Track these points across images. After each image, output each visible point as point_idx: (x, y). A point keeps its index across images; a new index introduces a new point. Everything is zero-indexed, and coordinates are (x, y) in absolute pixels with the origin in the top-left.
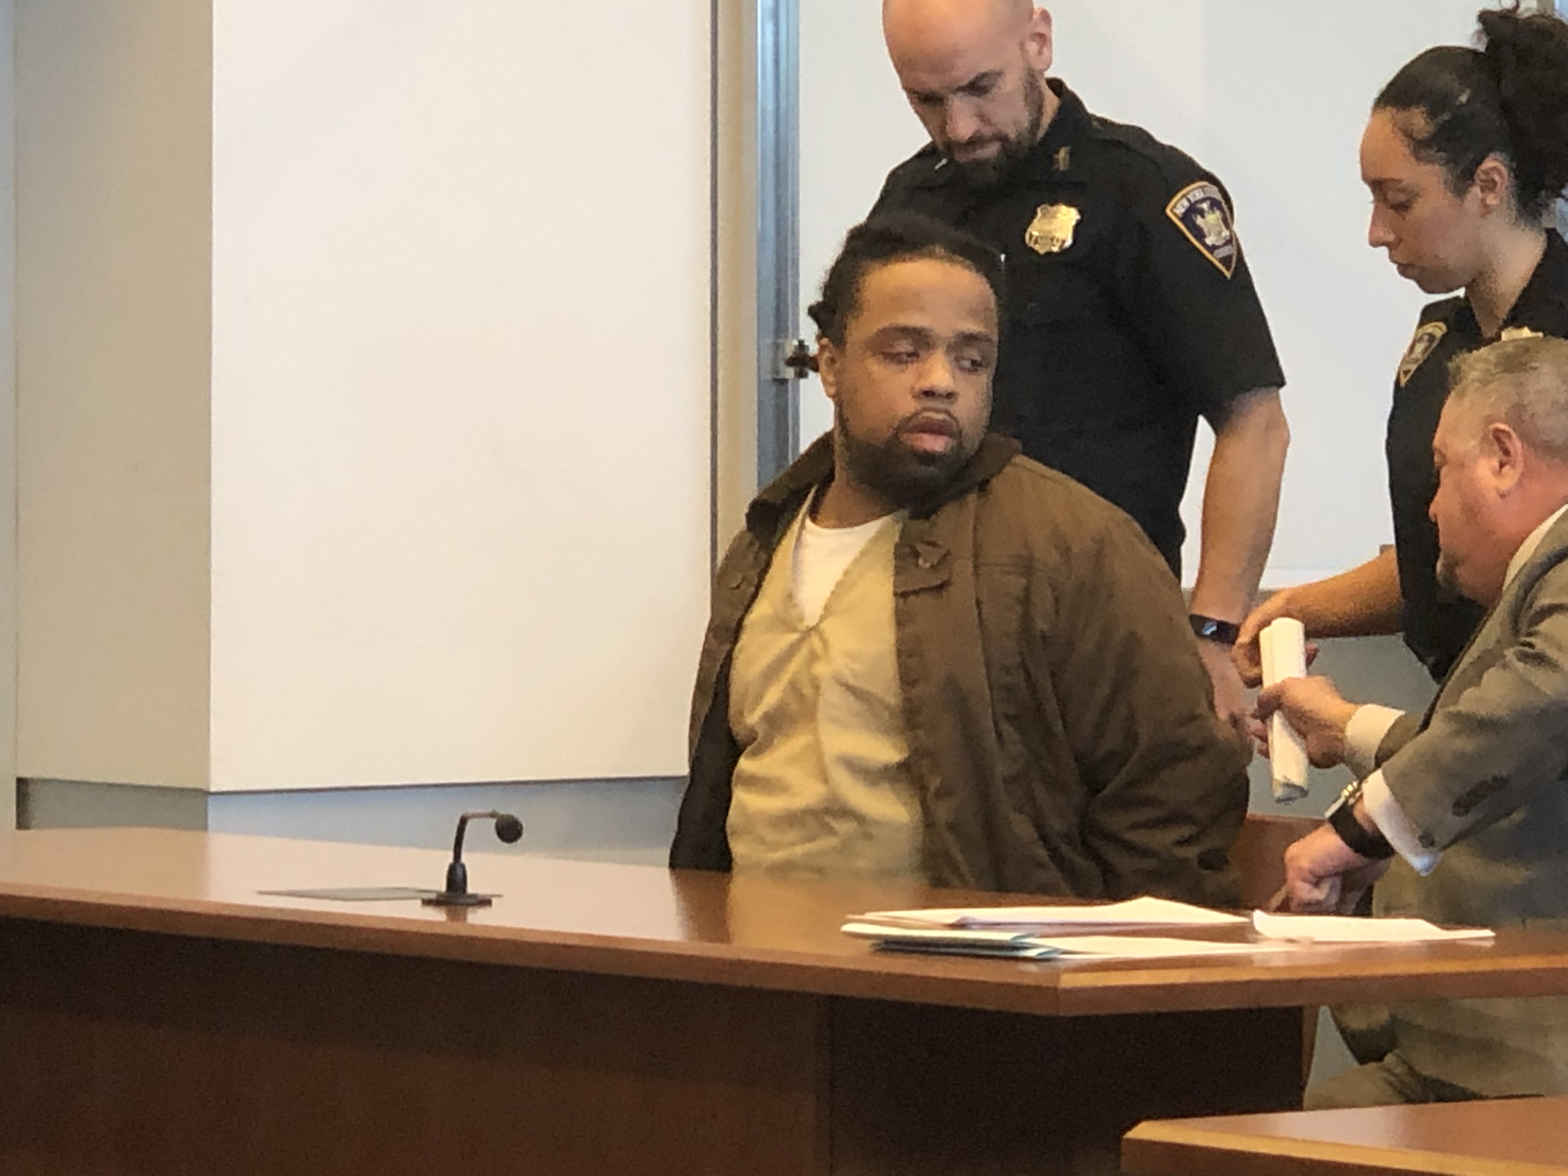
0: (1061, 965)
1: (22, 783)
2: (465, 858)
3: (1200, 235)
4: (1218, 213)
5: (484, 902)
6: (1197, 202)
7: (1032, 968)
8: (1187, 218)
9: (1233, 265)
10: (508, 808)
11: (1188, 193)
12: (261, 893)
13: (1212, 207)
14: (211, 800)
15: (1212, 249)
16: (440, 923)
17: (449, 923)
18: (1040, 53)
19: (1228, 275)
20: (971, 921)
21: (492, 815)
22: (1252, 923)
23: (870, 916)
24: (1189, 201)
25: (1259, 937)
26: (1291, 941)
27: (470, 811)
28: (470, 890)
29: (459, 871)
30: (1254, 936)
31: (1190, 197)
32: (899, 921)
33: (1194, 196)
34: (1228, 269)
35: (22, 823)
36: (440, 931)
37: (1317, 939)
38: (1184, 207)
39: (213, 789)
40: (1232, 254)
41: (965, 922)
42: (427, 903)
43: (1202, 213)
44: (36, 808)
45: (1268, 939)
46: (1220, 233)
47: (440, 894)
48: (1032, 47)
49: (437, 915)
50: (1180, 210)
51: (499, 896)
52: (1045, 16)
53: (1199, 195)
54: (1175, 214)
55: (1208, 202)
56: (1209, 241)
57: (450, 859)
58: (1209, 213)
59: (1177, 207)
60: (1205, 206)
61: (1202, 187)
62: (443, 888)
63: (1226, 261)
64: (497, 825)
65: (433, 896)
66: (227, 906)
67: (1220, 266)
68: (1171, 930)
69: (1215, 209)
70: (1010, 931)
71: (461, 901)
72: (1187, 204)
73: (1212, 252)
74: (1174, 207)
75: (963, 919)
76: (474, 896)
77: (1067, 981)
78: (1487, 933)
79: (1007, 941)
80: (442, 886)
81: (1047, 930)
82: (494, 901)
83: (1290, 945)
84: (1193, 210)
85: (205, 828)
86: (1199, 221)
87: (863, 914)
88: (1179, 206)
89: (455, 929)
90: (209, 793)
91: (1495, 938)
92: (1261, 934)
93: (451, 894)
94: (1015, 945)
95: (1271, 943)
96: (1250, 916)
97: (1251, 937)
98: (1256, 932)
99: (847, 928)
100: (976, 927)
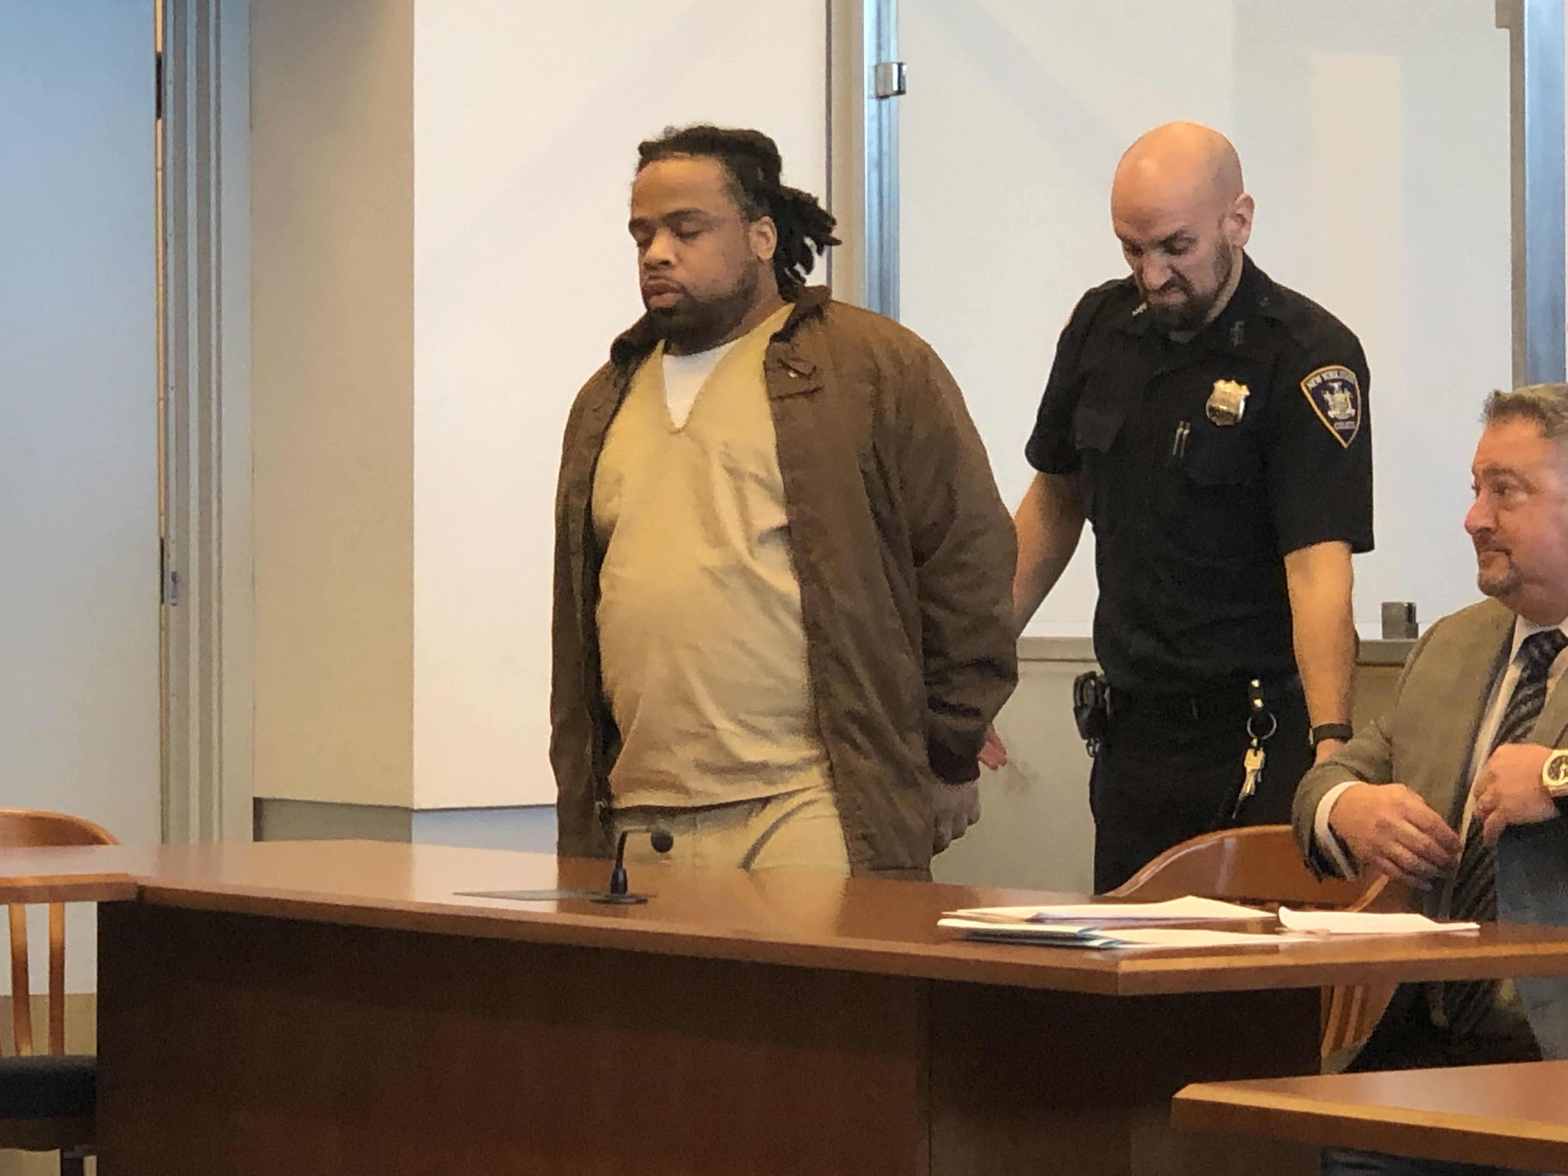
0: (1121, 953)
1: (258, 802)
2: (625, 867)
3: (1324, 407)
4: (1347, 394)
5: (643, 900)
6: (1328, 381)
7: (1096, 956)
8: (1317, 392)
9: (1352, 439)
11: (1323, 372)
12: (456, 894)
13: (1342, 388)
14: (415, 816)
15: (1333, 421)
18: (1237, 232)
19: (1345, 445)
20: (1044, 917)
22: (1278, 918)
23: (961, 912)
24: (1322, 378)
25: (1284, 929)
26: (1310, 932)
28: (631, 890)
29: (621, 877)
30: (1280, 929)
31: (1324, 376)
32: (987, 917)
33: (1328, 375)
34: (1346, 441)
35: (258, 835)
37: (1333, 931)
38: (1316, 382)
39: (416, 808)
40: (1353, 430)
41: (1041, 917)
43: (1332, 391)
44: (269, 822)
45: (1291, 931)
46: (1344, 410)
47: (605, 895)
48: (1231, 225)
50: (1312, 385)
51: (656, 896)
52: (1249, 202)
53: (1333, 375)
54: (1307, 387)
55: (1340, 383)
56: (1331, 414)
58: (1338, 392)
59: (1312, 381)
60: (1336, 385)
61: (1339, 370)
62: (607, 889)
63: (1346, 434)
65: (600, 897)
66: (427, 905)
67: (1337, 436)
68: (1207, 923)
69: (1346, 390)
70: (1080, 924)
71: (623, 899)
72: (1319, 380)
73: (1332, 425)
74: (1308, 381)
75: (1038, 915)
76: (634, 896)
77: (1126, 967)
78: (1473, 925)
79: (1075, 933)
81: (1109, 924)
82: (650, 900)
83: (1311, 936)
84: (1324, 386)
85: (410, 841)
86: (1327, 396)
87: (955, 910)
88: (1312, 380)
89: (618, 924)
90: (413, 810)
91: (1480, 930)
92: (1285, 927)
93: (615, 895)
94: (1082, 936)
95: (1293, 934)
96: (1276, 911)
97: (1277, 929)
98: (1281, 925)
99: (943, 922)
100: (1050, 921)
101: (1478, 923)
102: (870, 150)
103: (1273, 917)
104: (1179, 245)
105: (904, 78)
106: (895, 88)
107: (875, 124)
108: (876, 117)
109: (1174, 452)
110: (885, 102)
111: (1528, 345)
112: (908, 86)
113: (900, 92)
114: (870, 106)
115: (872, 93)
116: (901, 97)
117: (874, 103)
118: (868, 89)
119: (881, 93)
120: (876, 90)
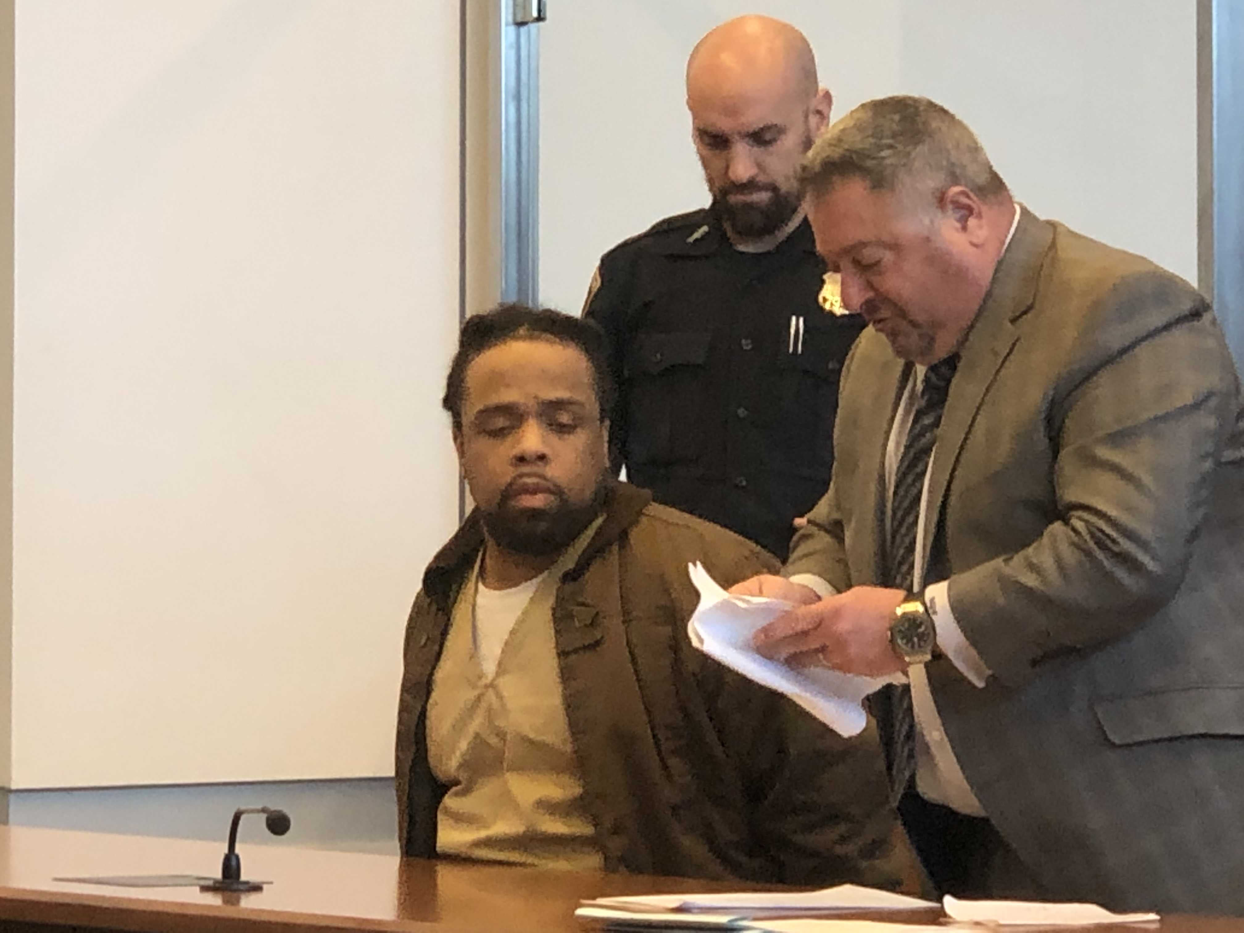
2: (238, 849)
5: (257, 888)
10: (278, 804)
12: (56, 880)
14: (12, 797)
16: (217, 907)
17: (225, 906)
18: (818, 128)
20: (691, 906)
21: (264, 810)
22: (942, 907)
23: (602, 900)
25: (950, 920)
26: (976, 924)
27: (243, 808)
28: (244, 877)
29: (234, 863)
30: (945, 920)
32: (629, 906)
36: (217, 913)
37: (1000, 921)
39: (14, 787)
41: (687, 906)
42: (205, 889)
45: (955, 922)
47: (216, 881)
48: (813, 120)
49: (214, 900)
51: (271, 883)
52: (828, 97)
57: (226, 850)
62: (218, 875)
64: (268, 819)
65: (211, 883)
66: (28, 891)
68: (866, 914)
70: (726, 914)
71: (235, 886)
75: (685, 903)
76: (247, 883)
78: (1153, 916)
79: (723, 924)
80: (218, 874)
81: (760, 914)
82: (265, 887)
83: (977, 927)
85: (6, 823)
87: (594, 898)
89: (230, 912)
90: (10, 791)
91: (1160, 921)
92: (950, 917)
93: (227, 881)
94: (730, 927)
95: (957, 925)
96: (940, 900)
97: (942, 920)
98: (945, 915)
99: (580, 912)
100: (696, 911)
101: (1158, 913)
102: (507, 80)
103: (937, 908)
104: (768, 137)
105: (545, 5)
106: (535, 14)
107: (513, 53)
108: (514, 45)
109: (791, 350)
110: (523, 29)
111: (1216, 292)
112: (549, 13)
113: (540, 18)
114: (507, 33)
115: (510, 19)
116: (541, 24)
117: (512, 29)
118: (506, 14)
119: (519, 19)
120: (515, 14)
